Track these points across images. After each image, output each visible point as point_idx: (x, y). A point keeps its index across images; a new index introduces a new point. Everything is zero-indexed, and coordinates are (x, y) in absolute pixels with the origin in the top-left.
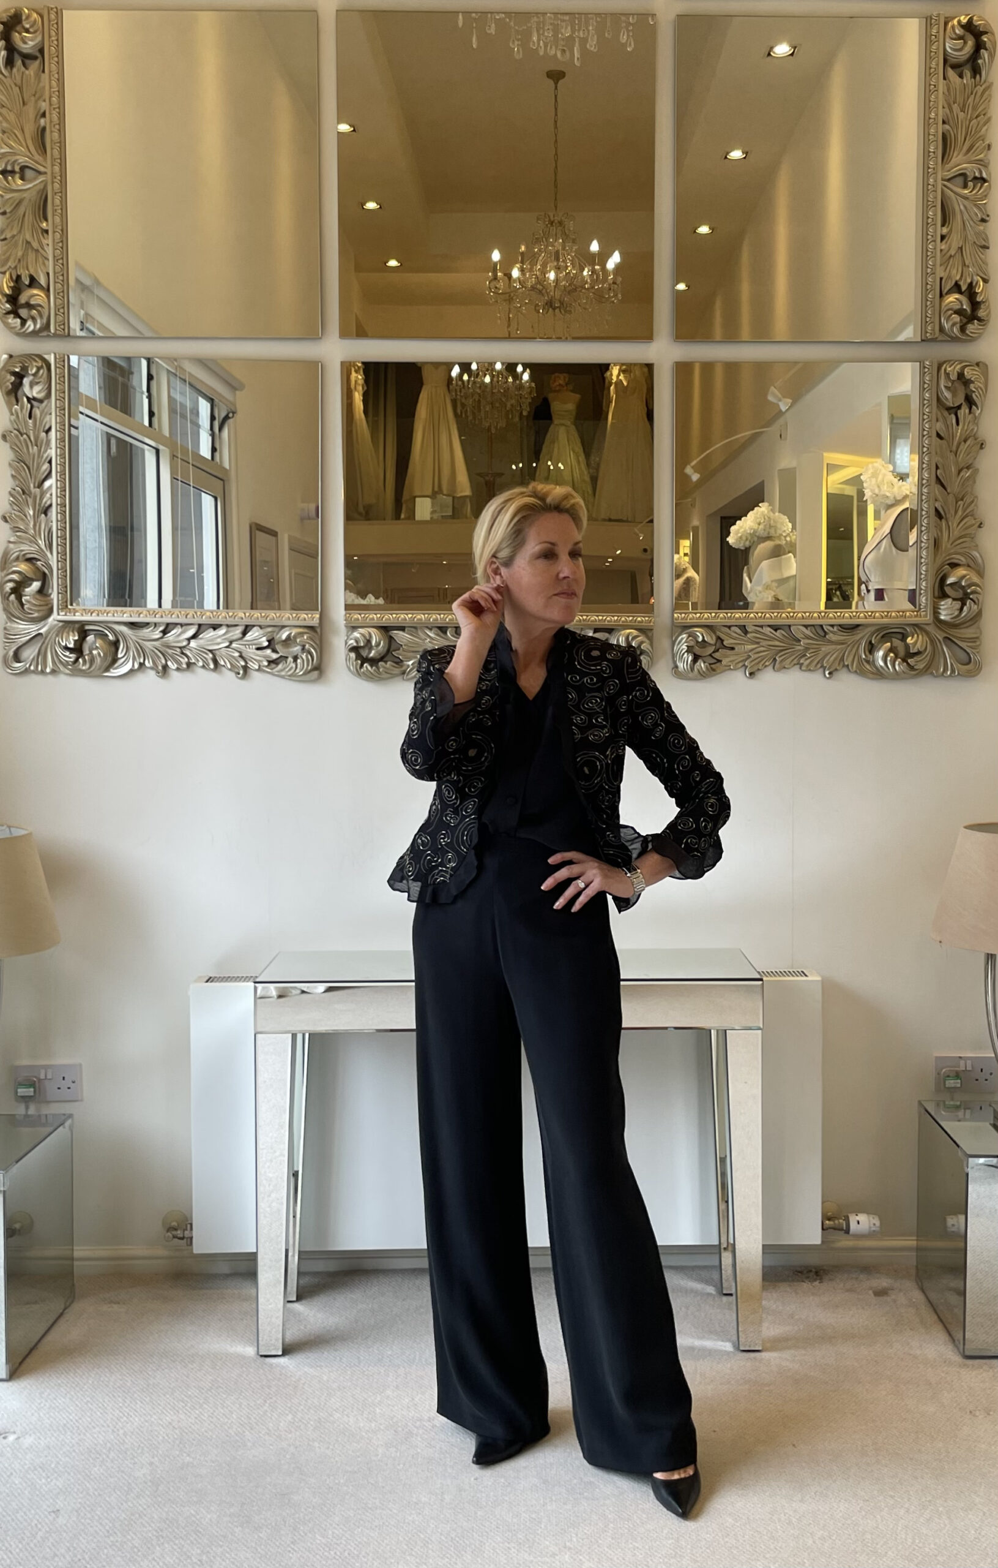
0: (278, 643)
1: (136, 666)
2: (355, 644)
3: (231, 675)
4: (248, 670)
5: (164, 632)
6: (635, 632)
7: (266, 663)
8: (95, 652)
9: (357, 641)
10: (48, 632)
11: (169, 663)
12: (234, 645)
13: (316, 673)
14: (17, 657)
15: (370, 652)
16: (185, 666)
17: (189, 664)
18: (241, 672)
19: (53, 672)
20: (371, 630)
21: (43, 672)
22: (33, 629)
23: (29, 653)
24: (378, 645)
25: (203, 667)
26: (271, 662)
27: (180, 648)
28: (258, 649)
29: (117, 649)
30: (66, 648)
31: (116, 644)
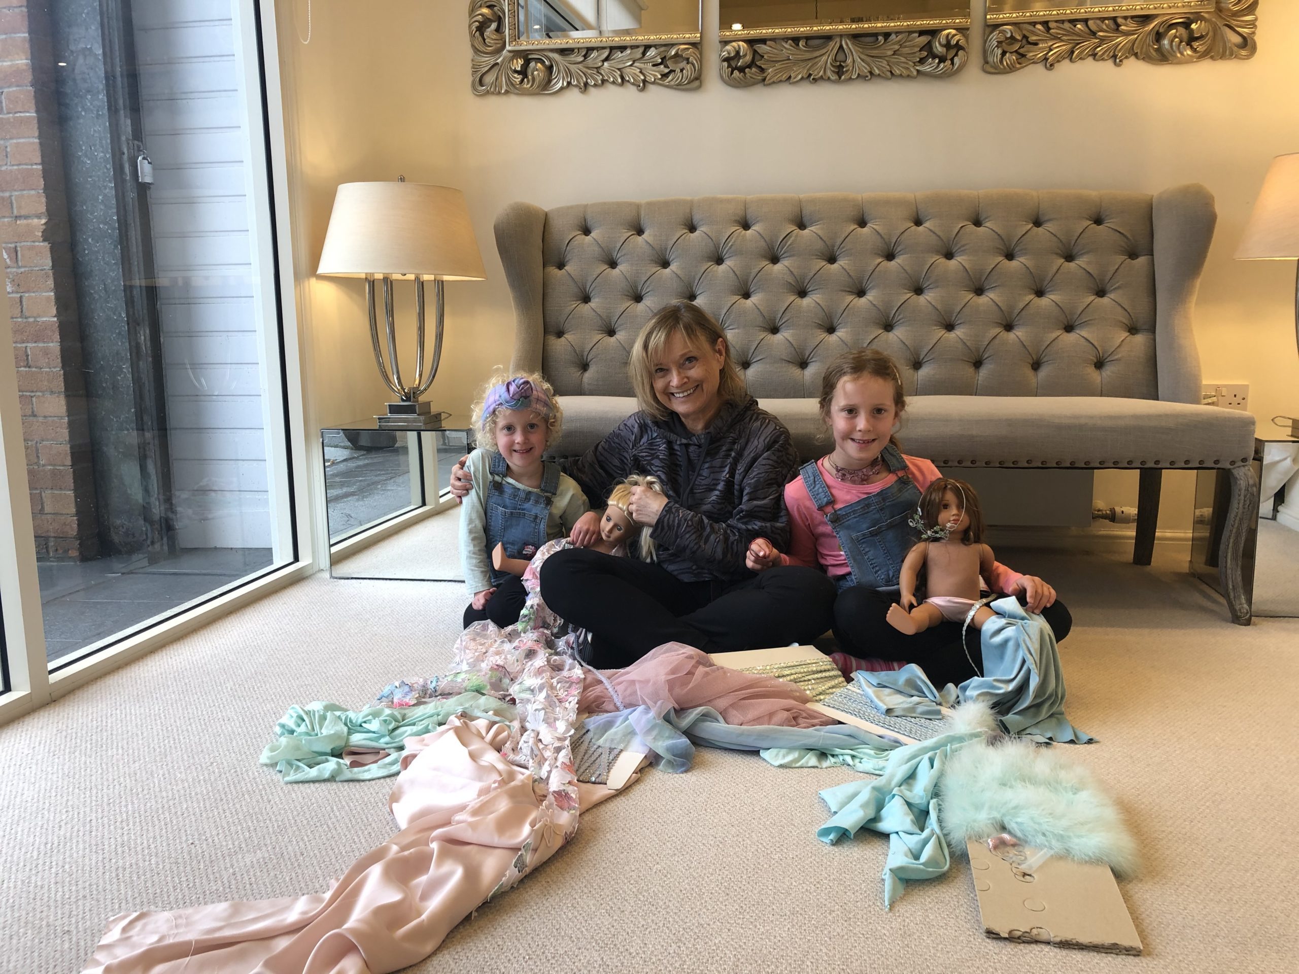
0: (669, 59)
1: (565, 84)
2: (727, 55)
3: (633, 89)
4: (647, 84)
5: (585, 56)
6: (953, 32)
7: (660, 77)
8: (536, 73)
9: (729, 53)
10: (503, 61)
11: (589, 81)
12: (635, 64)
13: (697, 83)
14: (481, 83)
15: (738, 62)
16: (600, 82)
17: (603, 81)
18: (641, 85)
19: (507, 92)
20: (741, 43)
21: (499, 93)
22: (491, 60)
23: (489, 79)
24: (745, 55)
25: (614, 83)
26: (665, 76)
27: (597, 68)
28: (654, 65)
29: (551, 73)
30: (516, 71)
31: (550, 68)
